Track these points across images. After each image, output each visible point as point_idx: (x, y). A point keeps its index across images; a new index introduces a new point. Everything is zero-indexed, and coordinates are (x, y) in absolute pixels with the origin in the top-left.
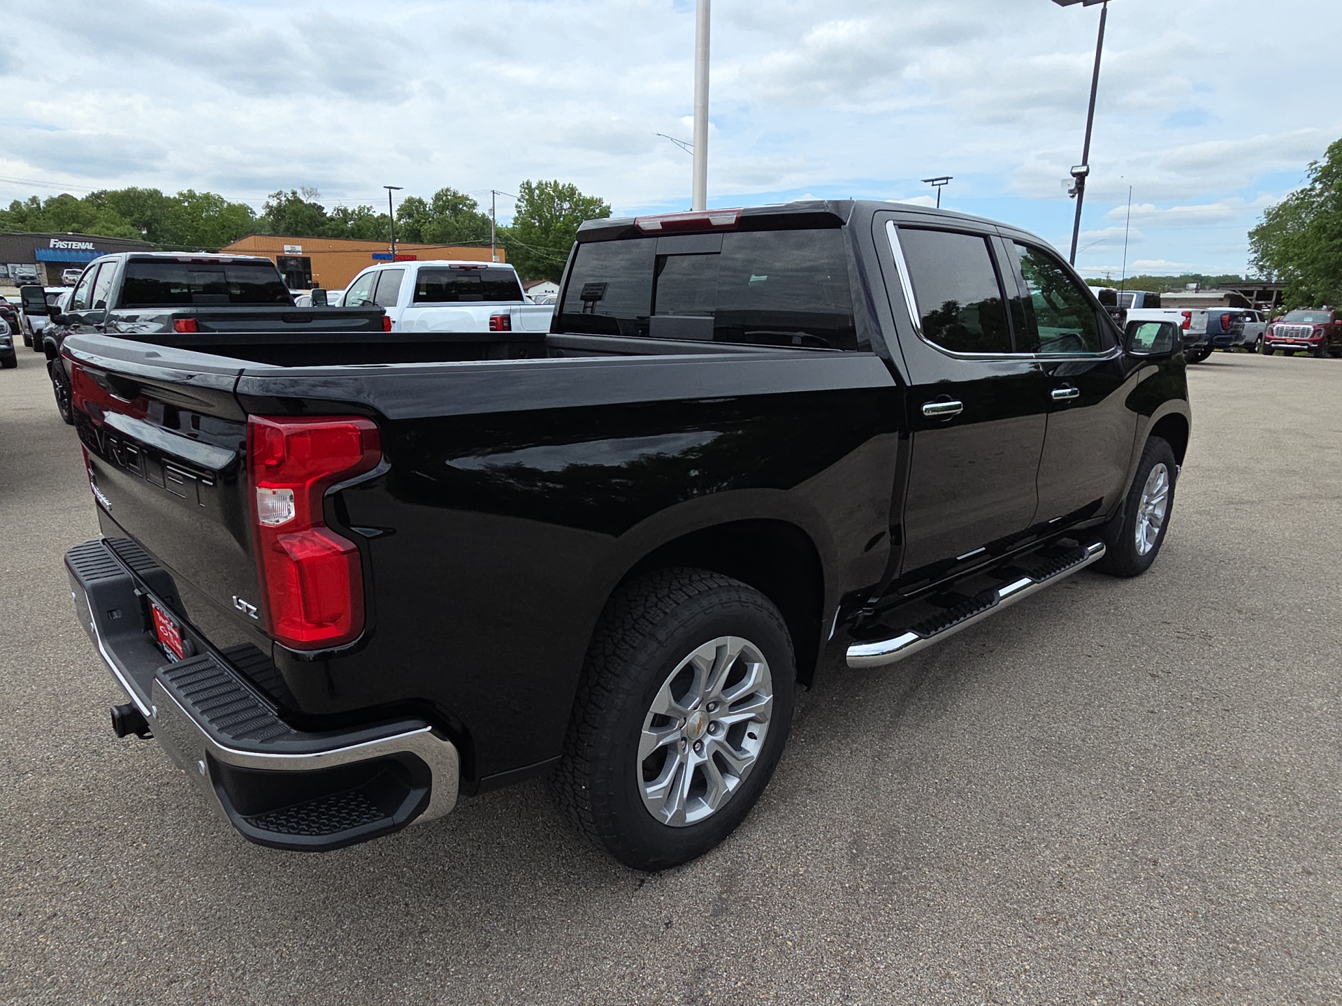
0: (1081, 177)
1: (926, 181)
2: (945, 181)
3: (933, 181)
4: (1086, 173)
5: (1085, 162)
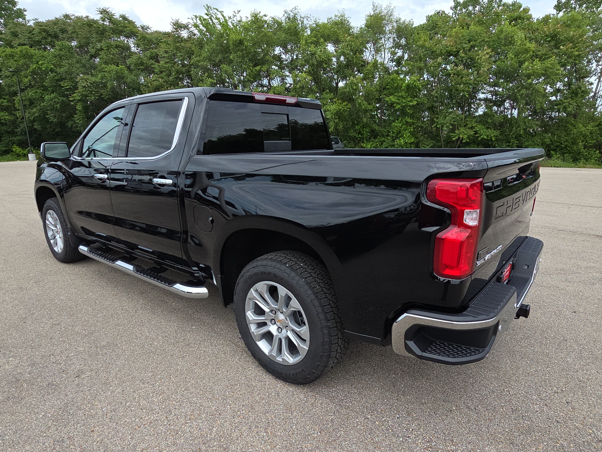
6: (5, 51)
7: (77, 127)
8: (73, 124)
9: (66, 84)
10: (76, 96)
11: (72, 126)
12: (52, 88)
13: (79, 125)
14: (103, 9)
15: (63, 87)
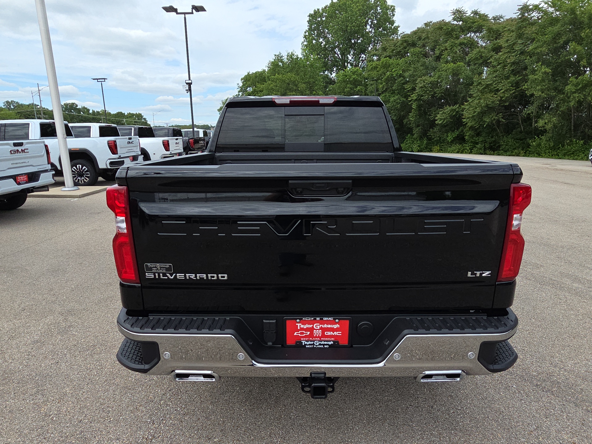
0: (190, 84)
1: (94, 79)
2: (104, 80)
3: (97, 79)
4: (191, 83)
5: (190, 79)
6: (372, 65)
7: (410, 124)
8: (408, 121)
9: (408, 87)
10: (414, 96)
11: (406, 123)
12: (397, 91)
13: (412, 122)
14: (456, 10)
15: (406, 89)
